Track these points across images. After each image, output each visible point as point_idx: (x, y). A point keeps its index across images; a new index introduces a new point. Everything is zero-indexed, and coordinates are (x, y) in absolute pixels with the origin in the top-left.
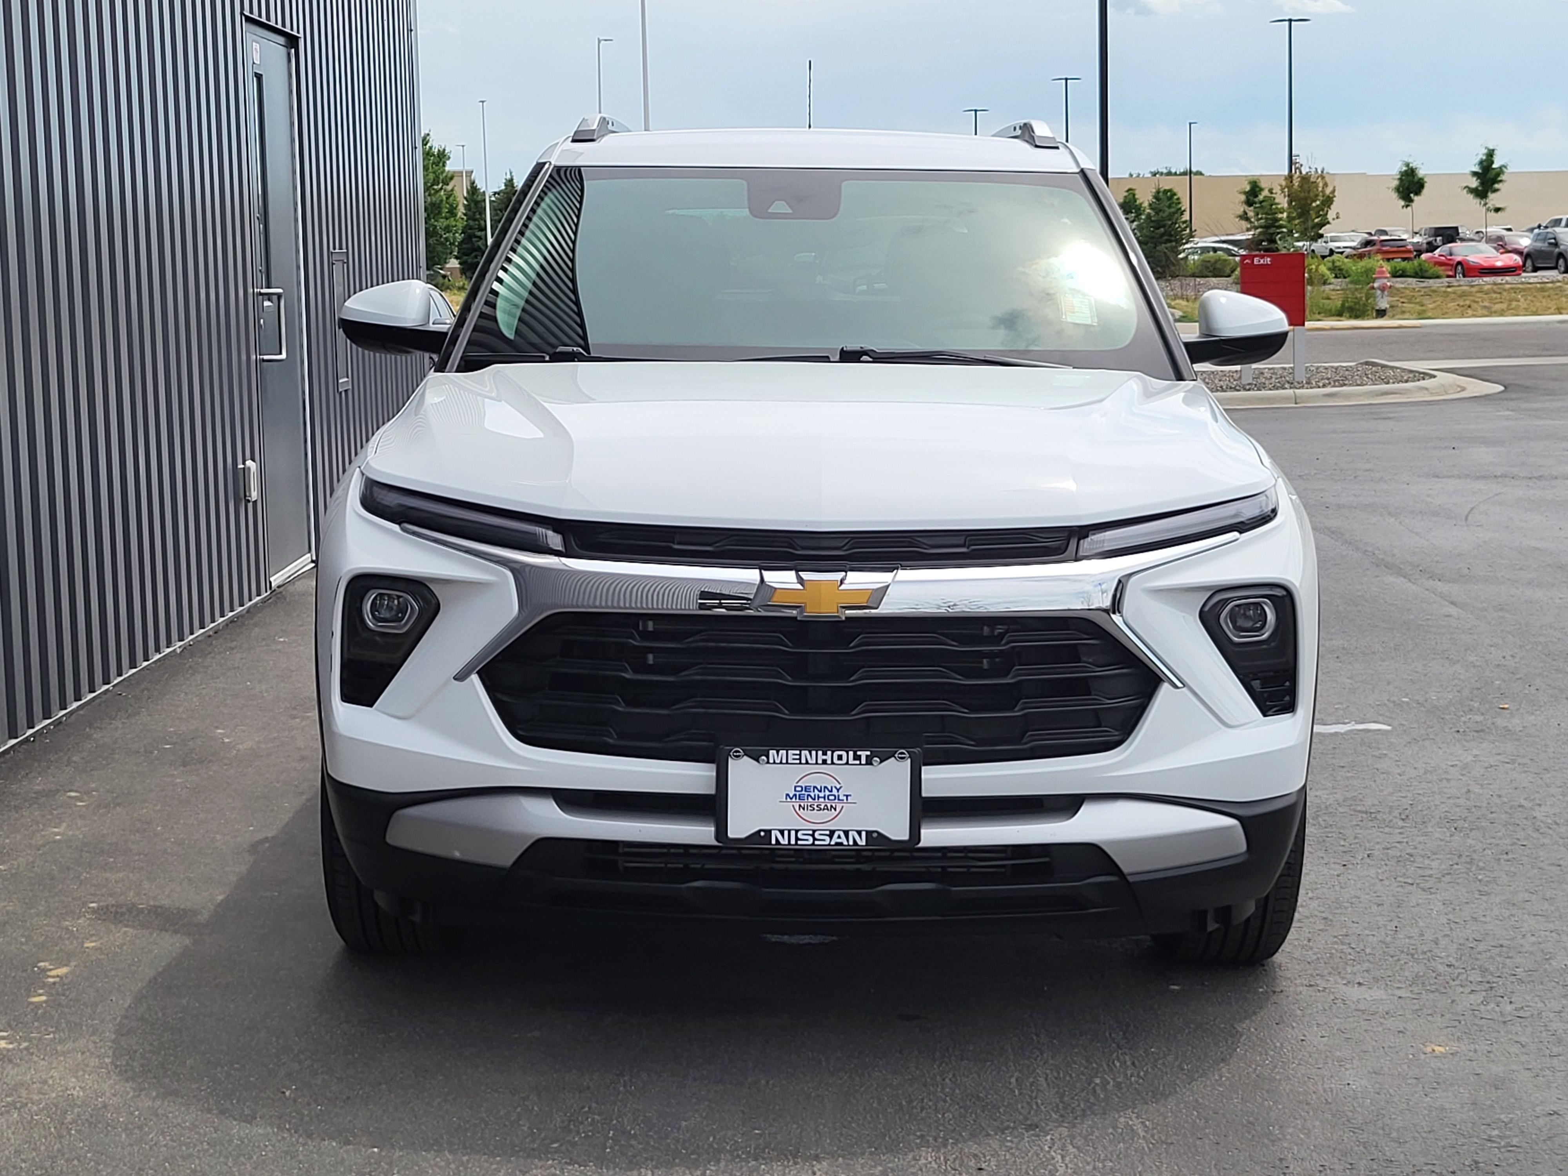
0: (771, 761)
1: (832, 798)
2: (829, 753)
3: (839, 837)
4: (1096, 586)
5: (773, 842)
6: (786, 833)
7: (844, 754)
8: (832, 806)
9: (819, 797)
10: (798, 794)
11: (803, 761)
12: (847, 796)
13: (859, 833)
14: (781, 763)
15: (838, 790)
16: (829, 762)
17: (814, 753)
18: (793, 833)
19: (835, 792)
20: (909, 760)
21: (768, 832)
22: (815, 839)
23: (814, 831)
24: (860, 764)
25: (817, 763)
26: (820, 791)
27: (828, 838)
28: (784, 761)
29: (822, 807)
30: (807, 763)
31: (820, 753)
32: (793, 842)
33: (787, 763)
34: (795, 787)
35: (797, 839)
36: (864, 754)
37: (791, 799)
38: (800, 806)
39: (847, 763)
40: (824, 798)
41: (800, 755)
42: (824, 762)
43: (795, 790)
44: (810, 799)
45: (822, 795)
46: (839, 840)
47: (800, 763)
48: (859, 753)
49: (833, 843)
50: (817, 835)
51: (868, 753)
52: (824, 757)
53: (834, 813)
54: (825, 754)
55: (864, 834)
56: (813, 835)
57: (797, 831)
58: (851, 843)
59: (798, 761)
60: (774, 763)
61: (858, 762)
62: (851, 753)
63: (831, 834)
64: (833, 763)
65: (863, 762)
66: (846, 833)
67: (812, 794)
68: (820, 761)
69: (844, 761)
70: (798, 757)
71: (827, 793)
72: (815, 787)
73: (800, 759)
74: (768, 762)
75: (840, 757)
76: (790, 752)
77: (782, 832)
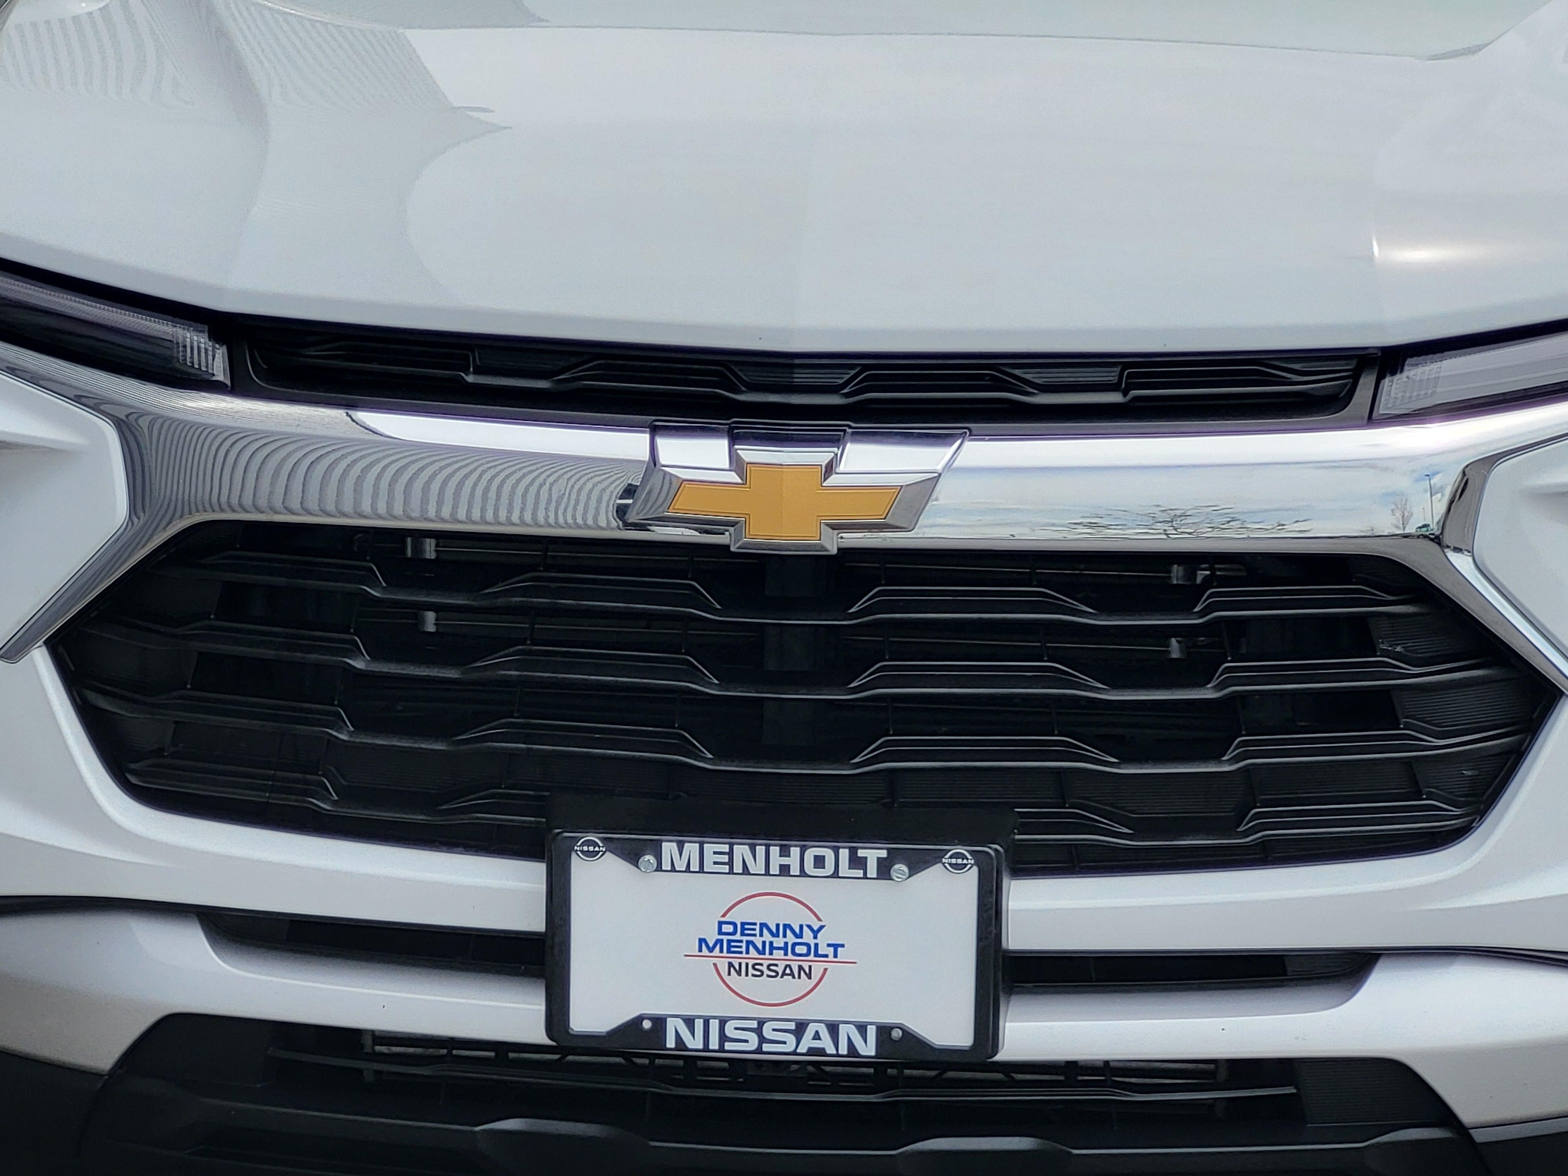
0: (666, 865)
1: (802, 950)
2: (795, 851)
3: (817, 1036)
4: (1417, 480)
5: (671, 1043)
6: (699, 1024)
7: (829, 854)
8: (801, 968)
9: (772, 948)
10: (725, 938)
11: (738, 868)
12: (836, 947)
13: (862, 1028)
14: (688, 870)
15: (815, 934)
16: (795, 870)
17: (761, 850)
18: (714, 1025)
19: (808, 936)
20: (975, 869)
21: (660, 1022)
22: (762, 1040)
23: (761, 1023)
24: (865, 877)
25: (767, 873)
26: (776, 935)
27: (791, 1039)
28: (695, 867)
29: (780, 970)
30: (746, 871)
31: (775, 851)
32: (714, 1044)
33: (701, 870)
34: (721, 924)
35: (723, 1038)
36: (873, 854)
37: (711, 950)
38: (731, 965)
39: (835, 875)
40: (785, 949)
41: (731, 854)
42: (785, 870)
43: (720, 932)
44: (753, 953)
45: (779, 942)
46: (817, 1044)
47: (731, 872)
48: (861, 853)
49: (803, 1049)
50: (767, 1032)
51: (883, 854)
52: (785, 861)
53: (805, 984)
54: (785, 852)
55: (872, 1031)
56: (759, 1031)
57: (723, 1022)
58: (843, 1050)
59: (726, 869)
60: (673, 870)
61: (860, 873)
62: (844, 854)
63: (800, 1028)
64: (803, 874)
65: (872, 871)
66: (833, 1028)
67: (758, 941)
68: (774, 869)
69: (829, 868)
70: (725, 858)
71: (791, 939)
72: (763, 925)
73: (730, 863)
74: (659, 868)
75: (819, 861)
76: (709, 848)
77: (689, 1022)
